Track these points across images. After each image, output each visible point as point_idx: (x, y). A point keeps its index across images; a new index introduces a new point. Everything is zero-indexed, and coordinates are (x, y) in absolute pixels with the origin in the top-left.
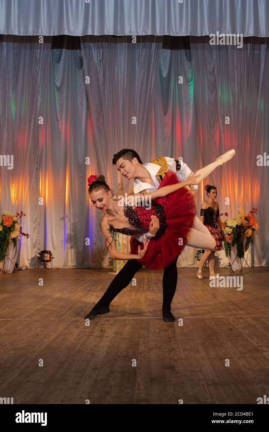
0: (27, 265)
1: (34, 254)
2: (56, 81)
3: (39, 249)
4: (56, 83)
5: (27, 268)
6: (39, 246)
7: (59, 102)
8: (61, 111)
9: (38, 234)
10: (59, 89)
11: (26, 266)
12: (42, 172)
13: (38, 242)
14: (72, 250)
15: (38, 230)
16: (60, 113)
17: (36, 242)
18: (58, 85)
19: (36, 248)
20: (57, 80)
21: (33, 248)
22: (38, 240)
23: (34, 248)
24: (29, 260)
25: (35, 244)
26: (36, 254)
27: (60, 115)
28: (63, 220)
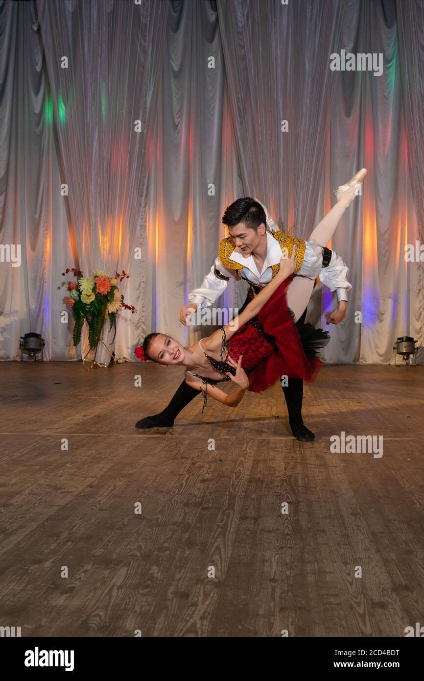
0: (125, 356)
1: (136, 339)
2: (172, 60)
3: (144, 331)
4: (173, 64)
5: (125, 361)
6: (144, 327)
7: (178, 97)
8: (180, 111)
9: (143, 307)
10: (177, 75)
11: (124, 358)
12: (149, 209)
13: (143, 320)
14: (196, 333)
15: (143, 301)
16: (179, 114)
17: (139, 321)
18: (176, 69)
19: (140, 329)
20: (174, 60)
21: (135, 331)
22: (143, 316)
23: (137, 330)
24: (128, 348)
25: (138, 323)
26: (139, 340)
27: (180, 116)
28: (183, 287)
